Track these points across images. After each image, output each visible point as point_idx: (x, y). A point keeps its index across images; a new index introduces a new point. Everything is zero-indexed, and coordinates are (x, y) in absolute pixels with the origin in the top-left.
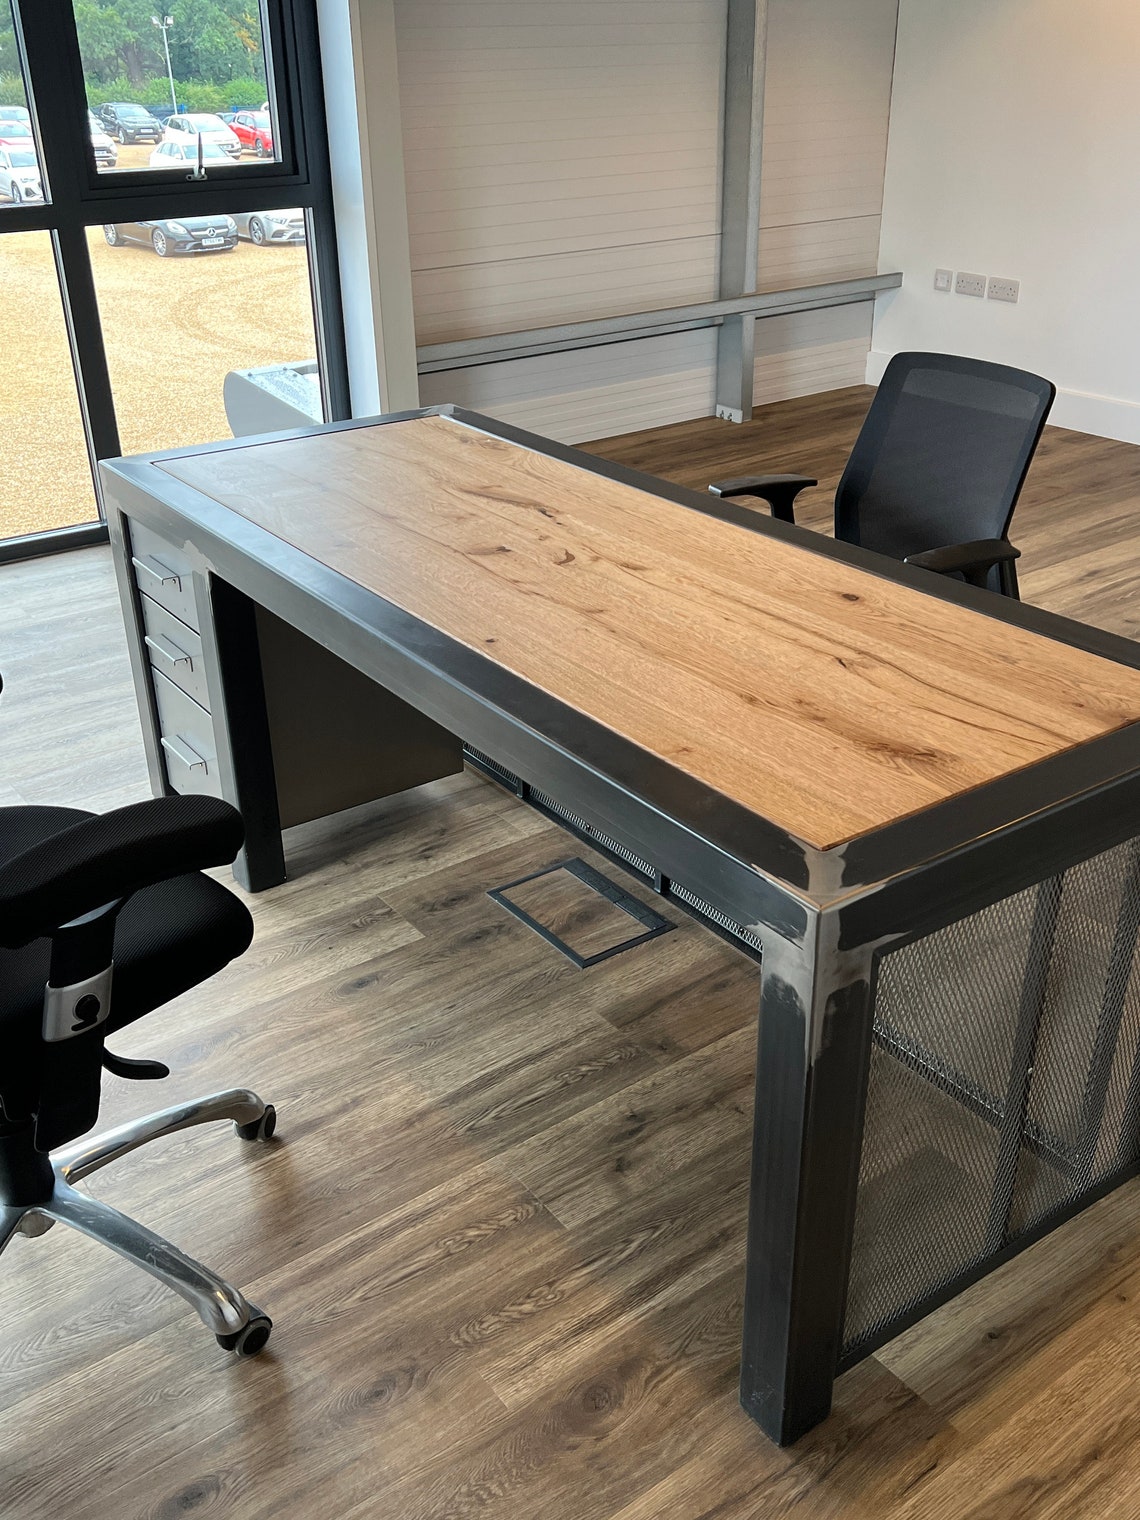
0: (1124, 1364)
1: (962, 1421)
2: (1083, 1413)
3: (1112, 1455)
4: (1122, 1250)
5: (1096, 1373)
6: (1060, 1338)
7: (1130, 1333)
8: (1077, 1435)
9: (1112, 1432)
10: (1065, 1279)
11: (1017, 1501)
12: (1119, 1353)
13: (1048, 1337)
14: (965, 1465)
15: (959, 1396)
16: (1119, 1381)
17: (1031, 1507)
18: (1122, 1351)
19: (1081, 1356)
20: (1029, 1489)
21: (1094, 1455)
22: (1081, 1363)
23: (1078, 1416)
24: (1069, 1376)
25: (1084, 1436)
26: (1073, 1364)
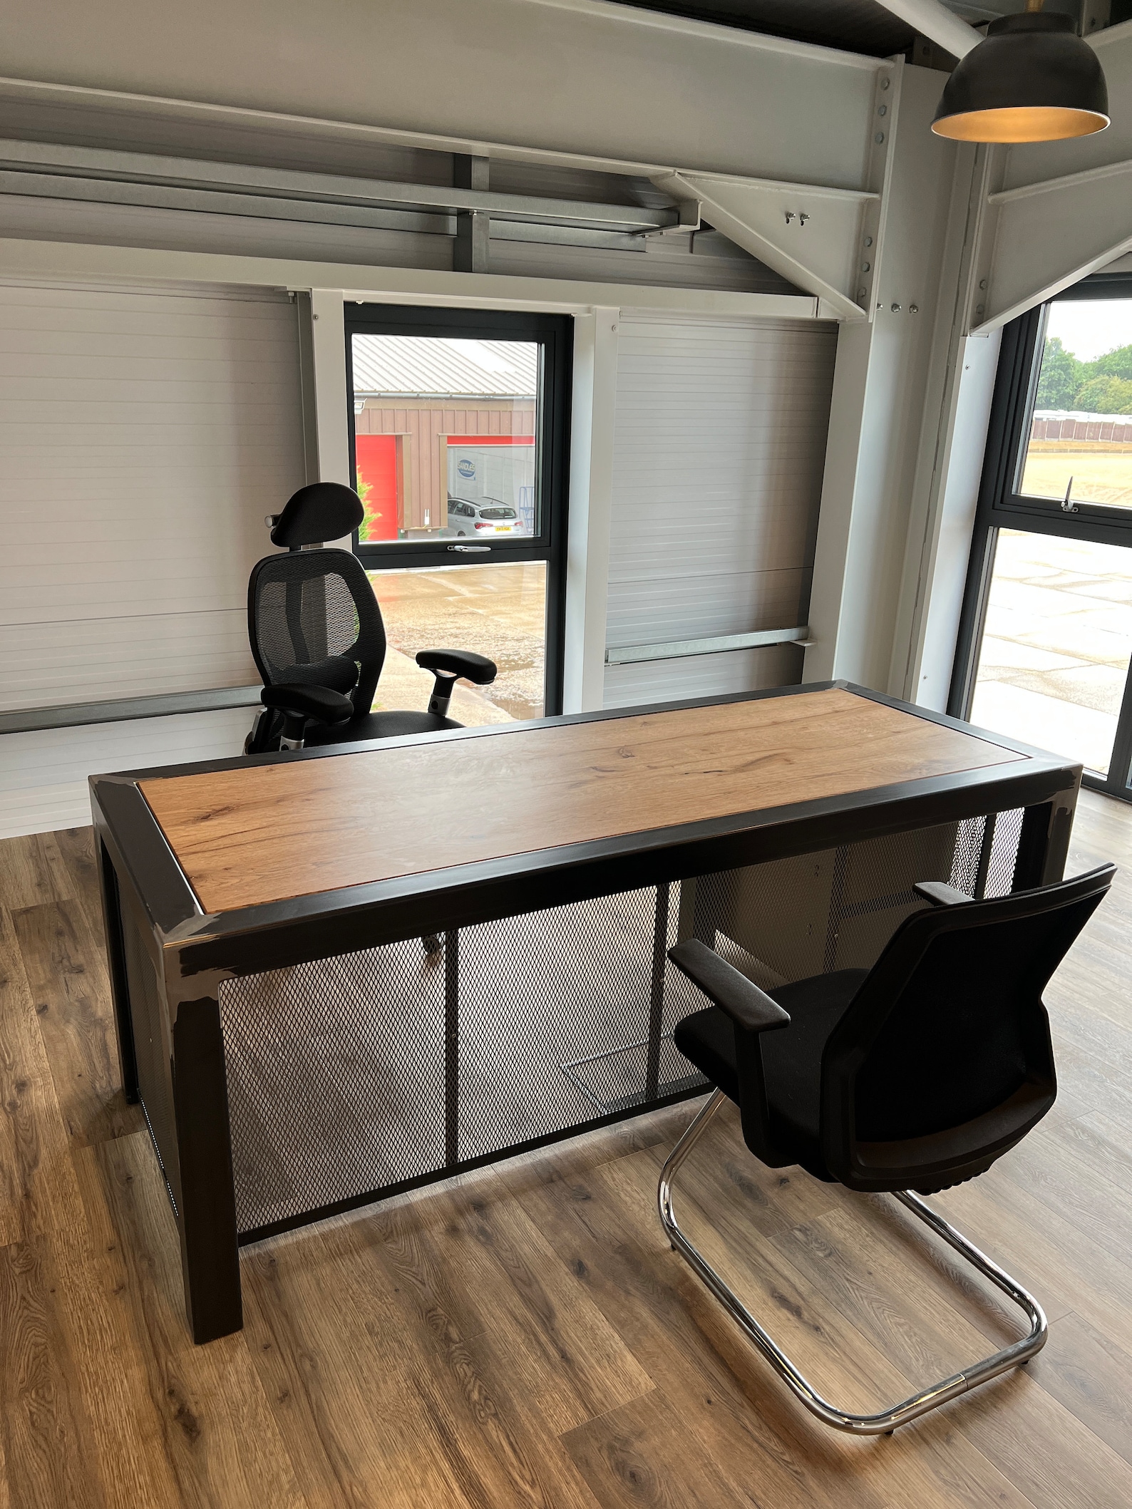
0: (67, 1230)
1: (88, 1152)
2: (54, 1201)
3: (21, 1202)
4: (147, 1264)
5: (73, 1215)
6: (106, 1208)
7: (85, 1242)
8: (44, 1192)
9: (34, 1208)
10: (145, 1226)
11: (29, 1158)
12: (76, 1231)
13: (111, 1202)
14: (63, 1144)
15: (102, 1153)
16: (59, 1223)
17: (23, 1162)
18: (76, 1232)
19: (87, 1213)
20: (32, 1164)
21: (27, 1195)
22: (83, 1210)
23: (54, 1197)
24: (79, 1202)
25: (40, 1195)
26: (85, 1207)
